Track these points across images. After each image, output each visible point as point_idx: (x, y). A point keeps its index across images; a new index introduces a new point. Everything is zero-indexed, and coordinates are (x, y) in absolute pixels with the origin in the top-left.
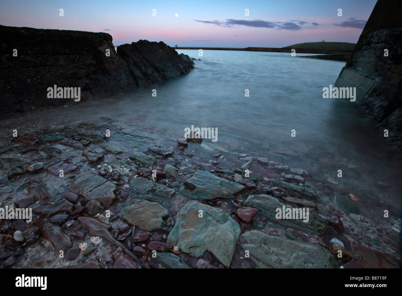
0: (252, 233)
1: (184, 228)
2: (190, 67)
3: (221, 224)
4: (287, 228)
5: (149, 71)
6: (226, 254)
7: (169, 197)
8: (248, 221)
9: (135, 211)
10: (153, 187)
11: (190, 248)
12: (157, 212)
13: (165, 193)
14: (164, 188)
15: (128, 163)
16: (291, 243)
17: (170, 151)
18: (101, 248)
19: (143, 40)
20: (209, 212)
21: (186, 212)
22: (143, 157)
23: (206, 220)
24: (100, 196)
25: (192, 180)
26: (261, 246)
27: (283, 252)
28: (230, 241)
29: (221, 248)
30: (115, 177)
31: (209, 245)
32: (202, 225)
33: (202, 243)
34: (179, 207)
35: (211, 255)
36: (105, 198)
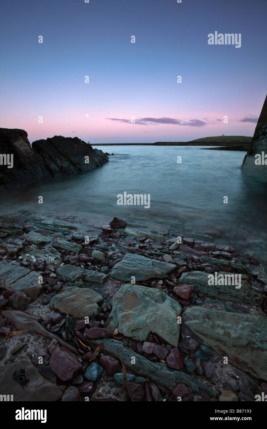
0: (193, 309)
1: (123, 311)
2: (105, 161)
3: (160, 303)
4: (226, 302)
5: (64, 164)
6: (172, 332)
7: (101, 282)
8: (186, 298)
9: (66, 298)
10: (83, 273)
11: (132, 331)
12: (91, 298)
13: (96, 278)
14: (95, 273)
15: (53, 252)
16: (234, 315)
17: (95, 238)
18: (32, 343)
19: (58, 136)
20: (145, 293)
21: (121, 295)
22: (67, 245)
23: (144, 301)
24: (25, 287)
25: (123, 263)
26: (205, 321)
27: (229, 325)
28: (173, 320)
29: (165, 327)
30: (39, 267)
31: (152, 326)
32: (141, 306)
33: (145, 324)
34: (113, 292)
35: (156, 336)
36: (31, 288)
